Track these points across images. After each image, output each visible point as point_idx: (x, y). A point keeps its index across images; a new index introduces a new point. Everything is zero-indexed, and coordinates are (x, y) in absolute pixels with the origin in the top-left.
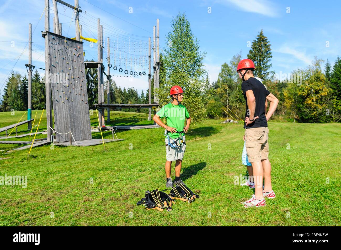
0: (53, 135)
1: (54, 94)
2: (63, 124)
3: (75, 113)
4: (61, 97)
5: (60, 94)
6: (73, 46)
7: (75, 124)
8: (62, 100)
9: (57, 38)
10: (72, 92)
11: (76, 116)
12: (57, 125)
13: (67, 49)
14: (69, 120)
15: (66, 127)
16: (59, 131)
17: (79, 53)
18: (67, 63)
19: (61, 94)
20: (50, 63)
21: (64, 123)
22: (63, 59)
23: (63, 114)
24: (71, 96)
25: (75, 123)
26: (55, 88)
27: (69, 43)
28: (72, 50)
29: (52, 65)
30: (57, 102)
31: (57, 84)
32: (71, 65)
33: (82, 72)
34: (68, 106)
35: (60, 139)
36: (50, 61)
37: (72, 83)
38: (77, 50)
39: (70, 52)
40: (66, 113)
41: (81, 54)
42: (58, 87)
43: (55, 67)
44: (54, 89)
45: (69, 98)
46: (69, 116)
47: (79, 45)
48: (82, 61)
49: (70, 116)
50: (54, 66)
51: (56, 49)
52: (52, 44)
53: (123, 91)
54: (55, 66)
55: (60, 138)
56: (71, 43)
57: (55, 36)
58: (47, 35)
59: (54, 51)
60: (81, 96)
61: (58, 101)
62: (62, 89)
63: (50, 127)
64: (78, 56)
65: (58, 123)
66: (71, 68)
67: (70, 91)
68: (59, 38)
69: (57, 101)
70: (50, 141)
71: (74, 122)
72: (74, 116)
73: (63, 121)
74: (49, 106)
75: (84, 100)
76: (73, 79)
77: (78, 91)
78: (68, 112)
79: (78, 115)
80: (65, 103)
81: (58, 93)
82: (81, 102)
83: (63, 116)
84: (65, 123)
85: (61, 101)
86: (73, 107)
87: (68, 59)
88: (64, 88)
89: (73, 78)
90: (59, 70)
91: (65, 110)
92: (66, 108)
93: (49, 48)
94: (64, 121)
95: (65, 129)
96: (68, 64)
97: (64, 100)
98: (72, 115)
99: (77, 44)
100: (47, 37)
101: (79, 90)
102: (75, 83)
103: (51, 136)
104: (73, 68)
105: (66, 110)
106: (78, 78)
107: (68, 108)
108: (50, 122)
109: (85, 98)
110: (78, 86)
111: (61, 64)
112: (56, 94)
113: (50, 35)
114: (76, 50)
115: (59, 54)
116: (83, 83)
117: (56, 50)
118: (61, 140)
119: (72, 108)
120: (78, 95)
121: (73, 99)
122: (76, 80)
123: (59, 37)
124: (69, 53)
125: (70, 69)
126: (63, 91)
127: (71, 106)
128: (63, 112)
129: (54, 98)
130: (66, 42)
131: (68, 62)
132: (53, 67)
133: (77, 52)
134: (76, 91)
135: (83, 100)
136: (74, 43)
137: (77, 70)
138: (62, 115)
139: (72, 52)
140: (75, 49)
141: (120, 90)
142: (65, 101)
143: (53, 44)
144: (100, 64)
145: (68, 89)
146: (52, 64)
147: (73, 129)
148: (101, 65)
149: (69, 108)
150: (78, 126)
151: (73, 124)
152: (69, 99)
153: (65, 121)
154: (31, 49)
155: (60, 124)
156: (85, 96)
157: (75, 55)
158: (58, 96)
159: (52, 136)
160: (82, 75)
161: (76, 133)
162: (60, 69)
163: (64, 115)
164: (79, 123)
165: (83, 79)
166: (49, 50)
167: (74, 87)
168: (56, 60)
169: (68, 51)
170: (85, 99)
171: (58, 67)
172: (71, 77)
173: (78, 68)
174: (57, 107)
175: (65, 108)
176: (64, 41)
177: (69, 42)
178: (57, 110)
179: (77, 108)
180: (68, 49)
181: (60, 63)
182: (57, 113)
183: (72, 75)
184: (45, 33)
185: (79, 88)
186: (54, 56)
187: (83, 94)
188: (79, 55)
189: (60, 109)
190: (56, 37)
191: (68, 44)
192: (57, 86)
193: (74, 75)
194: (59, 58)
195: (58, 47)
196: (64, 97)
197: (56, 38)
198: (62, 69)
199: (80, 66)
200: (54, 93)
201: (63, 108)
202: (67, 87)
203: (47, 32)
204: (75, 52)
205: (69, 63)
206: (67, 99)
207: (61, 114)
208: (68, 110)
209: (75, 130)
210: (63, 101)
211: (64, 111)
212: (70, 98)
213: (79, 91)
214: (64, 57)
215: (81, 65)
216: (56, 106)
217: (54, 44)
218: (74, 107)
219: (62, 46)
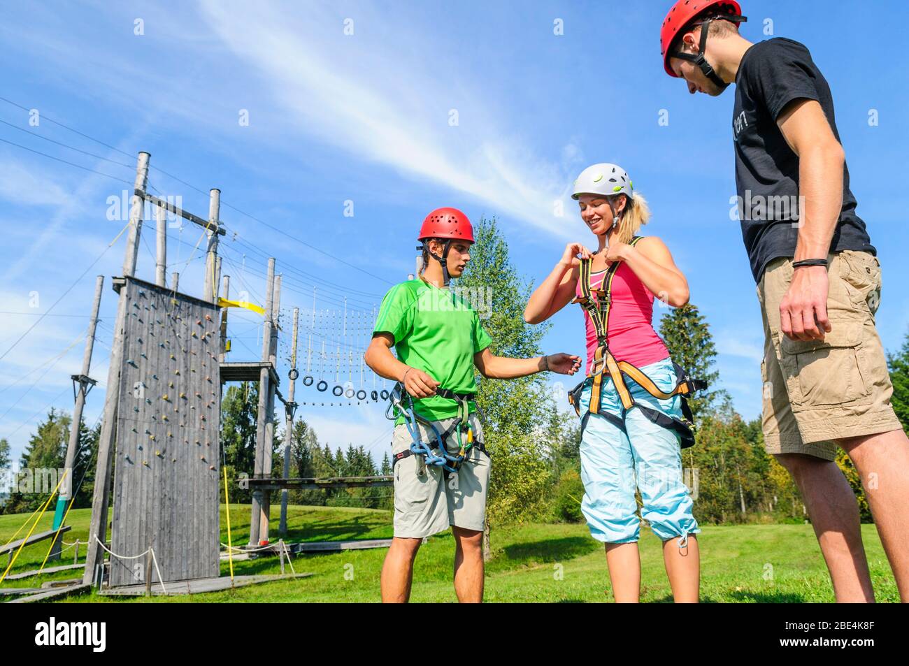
0: (103, 566)
1: (121, 441)
2: (137, 530)
3: (175, 497)
4: (141, 449)
5: (140, 440)
6: (192, 315)
7: (174, 530)
8: (142, 458)
9: (153, 293)
10: (174, 435)
11: (179, 504)
12: (118, 532)
13: (175, 320)
14: (156, 518)
15: (143, 539)
16: (121, 549)
17: (207, 333)
18: (172, 356)
19: (144, 440)
20: (124, 356)
21: (140, 525)
22: (163, 346)
23: (141, 499)
24: (172, 448)
25: (174, 525)
26: (126, 422)
27: (183, 307)
28: (189, 323)
29: (129, 361)
30: (127, 464)
31: (134, 413)
32: (182, 361)
33: (209, 381)
34: (157, 474)
35: (122, 576)
36: (125, 350)
37: (177, 411)
38: (204, 325)
39: (183, 330)
40: (151, 495)
41: (211, 335)
42: (136, 421)
43: (136, 367)
44: (123, 426)
45: (164, 452)
46: (157, 503)
47: (208, 313)
48: (213, 353)
49: (162, 504)
50: (133, 364)
51: (145, 320)
52: (136, 308)
54: (136, 364)
55: (120, 574)
56: (189, 308)
57: (148, 289)
58: (124, 285)
59: (138, 326)
60: (201, 447)
61: (131, 460)
62: (146, 427)
63: (97, 540)
64: (204, 340)
65: (121, 526)
66: (182, 371)
67: (169, 434)
68: (156, 295)
69: (128, 459)
70: (89, 583)
71: (169, 524)
72: (172, 506)
73: (138, 519)
74: (105, 475)
75: (207, 459)
76: (182, 401)
77: (194, 433)
78: (156, 494)
79: (185, 504)
80: (152, 466)
81: (133, 438)
82: (197, 465)
83: (141, 504)
84: (144, 525)
85: (139, 461)
86: (172, 479)
87: (174, 348)
88: (153, 425)
89: (184, 398)
90: (146, 373)
91: (148, 486)
92: (151, 482)
93: (126, 317)
94: (141, 521)
95: (140, 544)
96: (174, 359)
97: (149, 457)
98: (167, 503)
99: (205, 309)
100: (124, 290)
101: (197, 430)
102: (186, 412)
103: (98, 566)
104: (187, 371)
105: (151, 489)
106: (197, 398)
107: (157, 480)
110: (195, 420)
111: (152, 360)
112: (127, 440)
113: (134, 286)
114: (200, 324)
115: (152, 334)
116: (210, 412)
117: (146, 324)
118: (123, 579)
119: (168, 482)
120: (191, 444)
121: (175, 454)
122: (192, 401)
123: (157, 292)
124: (179, 332)
125: (178, 374)
126: (148, 433)
127: (168, 474)
128: (142, 491)
129: (120, 451)
130: (176, 305)
131: (174, 353)
132: (130, 365)
133: (202, 331)
134: (186, 433)
135: (203, 460)
136: (198, 307)
137: (197, 376)
138: (138, 501)
139: (187, 330)
140: (199, 321)
142: (152, 460)
143: (138, 308)
144: (267, 367)
145: (165, 427)
146: (128, 359)
147: (164, 545)
148: (269, 371)
149: (162, 480)
150: (181, 536)
151: (167, 530)
152: (164, 456)
153: (144, 519)
155: (126, 528)
156: (210, 449)
157: (195, 336)
158: (133, 447)
159: (100, 568)
160: (210, 389)
161: (174, 556)
162: (149, 373)
163: (144, 502)
164: (185, 525)
165: (210, 399)
166: (126, 323)
167: (182, 423)
168: (141, 348)
169: (177, 326)
170: (210, 455)
171: (143, 368)
172: (179, 394)
173: (201, 371)
174: (125, 478)
175: (148, 480)
176: (169, 301)
177: (184, 305)
178: (125, 485)
179: (185, 483)
180: (177, 320)
181: (151, 357)
182: (123, 495)
183: (182, 388)
184: (122, 282)
185: (197, 425)
186: (138, 338)
187: (206, 443)
188: (208, 338)
189: (135, 483)
190: (149, 291)
191: (180, 309)
192: (134, 417)
193: (186, 388)
194: (150, 343)
195: (151, 316)
196: (149, 450)
197: (148, 292)
198: (155, 373)
199: (208, 364)
200: (121, 437)
201: (144, 481)
202: (164, 421)
203: (127, 277)
204: (196, 330)
205: (177, 357)
206: (159, 456)
207: (134, 498)
208: (156, 486)
209: (171, 547)
210: (145, 460)
211: (145, 489)
212: (168, 452)
213: (197, 434)
214: (166, 341)
215: (211, 363)
216: (122, 475)
217: (141, 307)
218: (176, 477)
219: (163, 315)
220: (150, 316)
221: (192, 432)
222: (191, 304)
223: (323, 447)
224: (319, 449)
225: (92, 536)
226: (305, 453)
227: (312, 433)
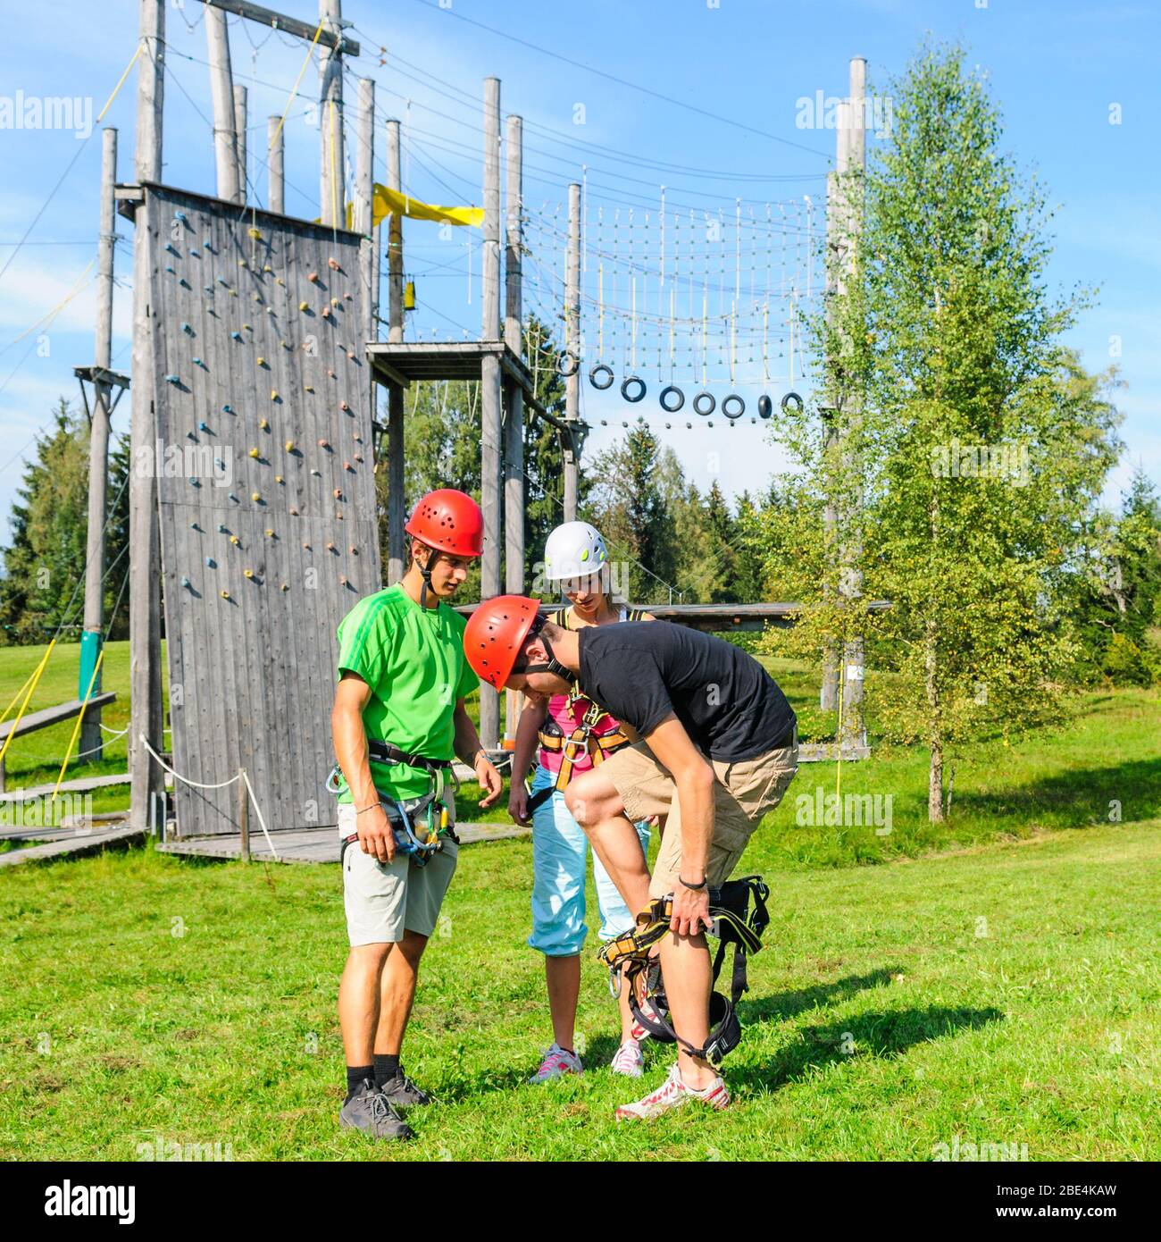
0: (163, 795)
1: (171, 550)
2: (222, 729)
3: (293, 662)
4: (213, 565)
5: (208, 546)
6: (297, 259)
7: (297, 730)
8: (219, 584)
9: (205, 215)
10: (280, 534)
11: (302, 677)
12: (183, 732)
13: (260, 277)
14: (258, 704)
15: (235, 746)
16: (193, 765)
17: (334, 301)
18: (259, 360)
19: (218, 546)
20: (158, 366)
21: (227, 720)
22: (238, 338)
23: (224, 667)
24: (278, 562)
25: (297, 720)
26: (178, 510)
27: (275, 245)
28: (292, 280)
29: (169, 377)
30: (187, 596)
31: (191, 490)
32: (284, 369)
33: (348, 411)
34: (252, 616)
35: (201, 816)
36: (158, 354)
37: (283, 483)
38: (326, 282)
39: (279, 298)
40: (243, 660)
41: (344, 304)
42: (197, 508)
43: (186, 390)
44: (172, 519)
45: (262, 569)
46: (256, 676)
47: (334, 254)
48: (350, 347)
49: (267, 677)
50: (178, 384)
51: (195, 282)
52: (171, 256)
53: (733, 513)
54: (185, 381)
55: (196, 812)
56: (288, 244)
57: (194, 208)
58: (142, 202)
59: (180, 297)
60: (339, 559)
61: (196, 588)
62: (219, 519)
63: (147, 746)
64: (330, 318)
65: (190, 721)
66: (285, 394)
67: (269, 531)
68: (214, 219)
69: (188, 586)
70: (141, 828)
71: (286, 717)
72: (287, 682)
73: (220, 708)
74: (147, 617)
75: (354, 584)
76: (291, 458)
77: (323, 527)
78: (253, 656)
79: (315, 676)
80: (239, 600)
81: (195, 543)
82: (334, 596)
83: (224, 677)
84: (234, 719)
85: (211, 591)
86: (284, 626)
87: (263, 340)
88: (234, 514)
89: (295, 452)
90: (208, 402)
91: (235, 640)
92: (241, 632)
93: (154, 279)
94: (226, 711)
95: (230, 758)
96: (264, 365)
97: (231, 582)
98: (278, 675)
99: (324, 244)
100: (143, 213)
101: (328, 520)
102: (300, 483)
103: (154, 795)
104: (294, 394)
105: (241, 647)
106: (324, 451)
107: (252, 629)
108: (145, 711)
109: (366, 569)
110: (321, 499)
111: (219, 371)
112: (182, 548)
113: (163, 203)
114: (316, 281)
115: (212, 312)
116: (354, 481)
117: (197, 290)
118: (202, 822)
119: (276, 632)
120: (318, 551)
121: (285, 574)
122: (312, 459)
123: (214, 213)
124: (272, 302)
125: (278, 399)
126: (225, 531)
127: (275, 616)
128: (223, 651)
129: (171, 570)
130: (259, 240)
131: (264, 353)
132: (172, 387)
133: (322, 296)
134: (306, 529)
135: (348, 585)
136: (308, 242)
137: (319, 402)
138: (217, 672)
139: (289, 296)
140: (312, 276)
141: (714, 507)
142: (238, 587)
143: (177, 254)
144: (495, 353)
145: (258, 516)
146: (167, 372)
147: (278, 759)
148: (501, 362)
149: (263, 629)
150: (312, 742)
151: (281, 730)
152: (263, 578)
153: (233, 707)
154: (111, 277)
155: (199, 725)
156: (361, 561)
157: (307, 311)
158: (196, 562)
159: (159, 799)
160: (351, 429)
161: (300, 780)
162: (213, 401)
163: (231, 674)
164: (318, 720)
165: (351, 453)
166: (154, 292)
167: (294, 506)
168: (192, 346)
169: (266, 289)
170: (361, 575)
171: (199, 390)
172: (283, 446)
173: (328, 390)
174: (187, 628)
175: (234, 630)
176: (244, 232)
177: (279, 237)
178: (187, 641)
179: (312, 633)
180: (266, 277)
181: (216, 364)
182: (186, 660)
183: (289, 431)
184: (136, 195)
185: (328, 510)
186: (183, 325)
187: (351, 549)
188: (336, 313)
189: (208, 636)
190: (197, 213)
191: (269, 250)
192: (191, 499)
193: (297, 431)
194: (210, 334)
195: (207, 270)
196: (231, 566)
197: (195, 216)
198: (226, 401)
199: (341, 374)
200: (171, 541)
201: (227, 632)
202: (256, 505)
203: (145, 185)
204: (309, 296)
205: (272, 362)
206: (253, 578)
207: (210, 665)
208: (252, 641)
209: (293, 763)
210: (225, 588)
211: (230, 647)
212: (270, 570)
213: (328, 530)
214: (244, 325)
215: (347, 369)
216: (180, 621)
217: (181, 252)
218: (291, 623)
219: (232, 265)
220: (204, 271)
221: (318, 524)
222: (292, 236)
223: (704, 491)
224: (694, 495)
225: (137, 737)
226: (658, 511)
227: (672, 461)
